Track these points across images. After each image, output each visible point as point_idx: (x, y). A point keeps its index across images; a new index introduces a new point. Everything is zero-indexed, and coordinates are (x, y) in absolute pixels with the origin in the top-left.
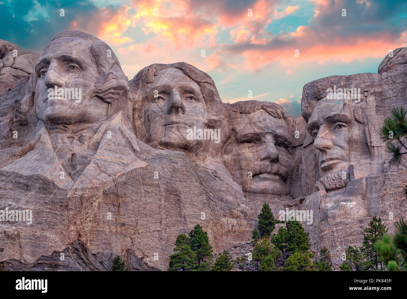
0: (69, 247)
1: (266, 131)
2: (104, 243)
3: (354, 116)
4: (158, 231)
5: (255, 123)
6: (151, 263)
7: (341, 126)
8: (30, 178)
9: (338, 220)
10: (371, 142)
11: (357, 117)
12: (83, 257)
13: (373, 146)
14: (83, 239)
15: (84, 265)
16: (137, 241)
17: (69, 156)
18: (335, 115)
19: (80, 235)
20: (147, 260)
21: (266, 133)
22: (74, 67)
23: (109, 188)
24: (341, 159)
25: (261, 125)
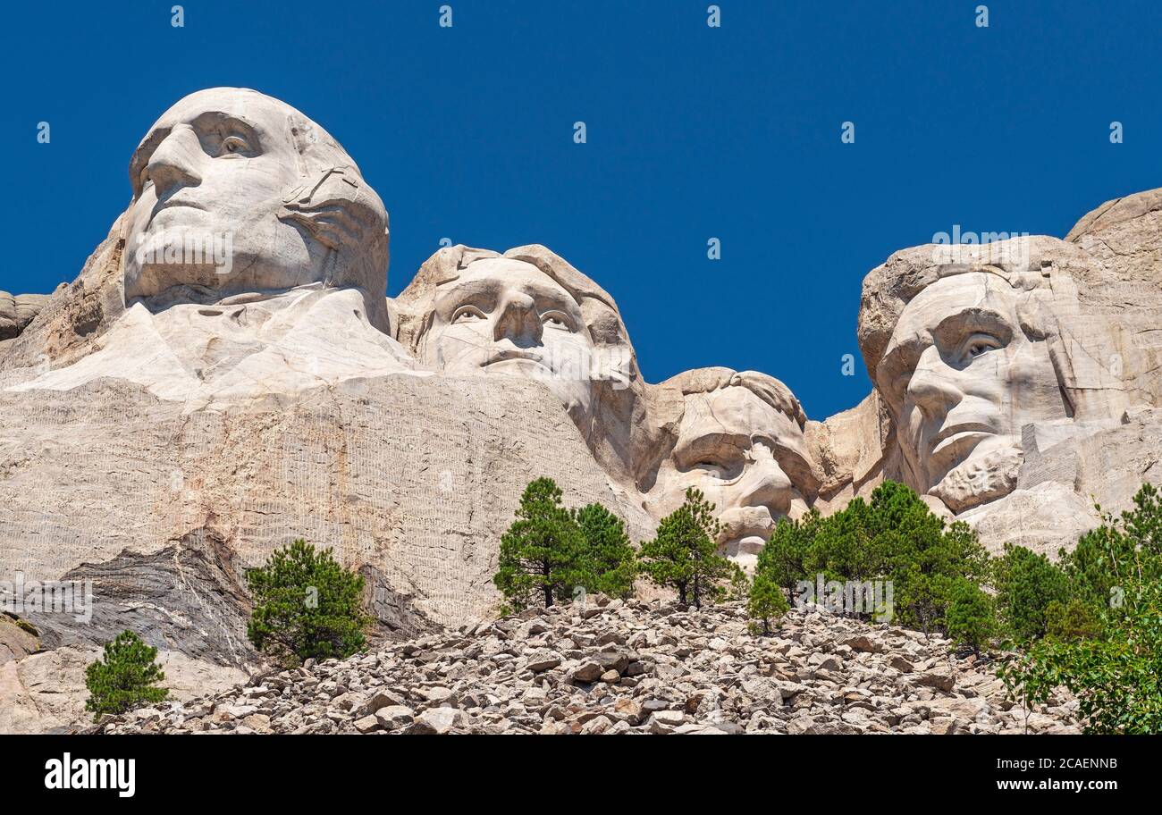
0: (174, 546)
3: (1019, 318)
4: (463, 534)
6: (435, 615)
10: (1073, 379)
11: (1028, 321)
12: (217, 574)
13: (1082, 389)
14: (223, 528)
15: (217, 598)
16: (394, 547)
18: (967, 312)
19: (212, 516)
20: (423, 604)
22: (233, 149)
23: (315, 405)
24: (991, 427)
25: (740, 417)
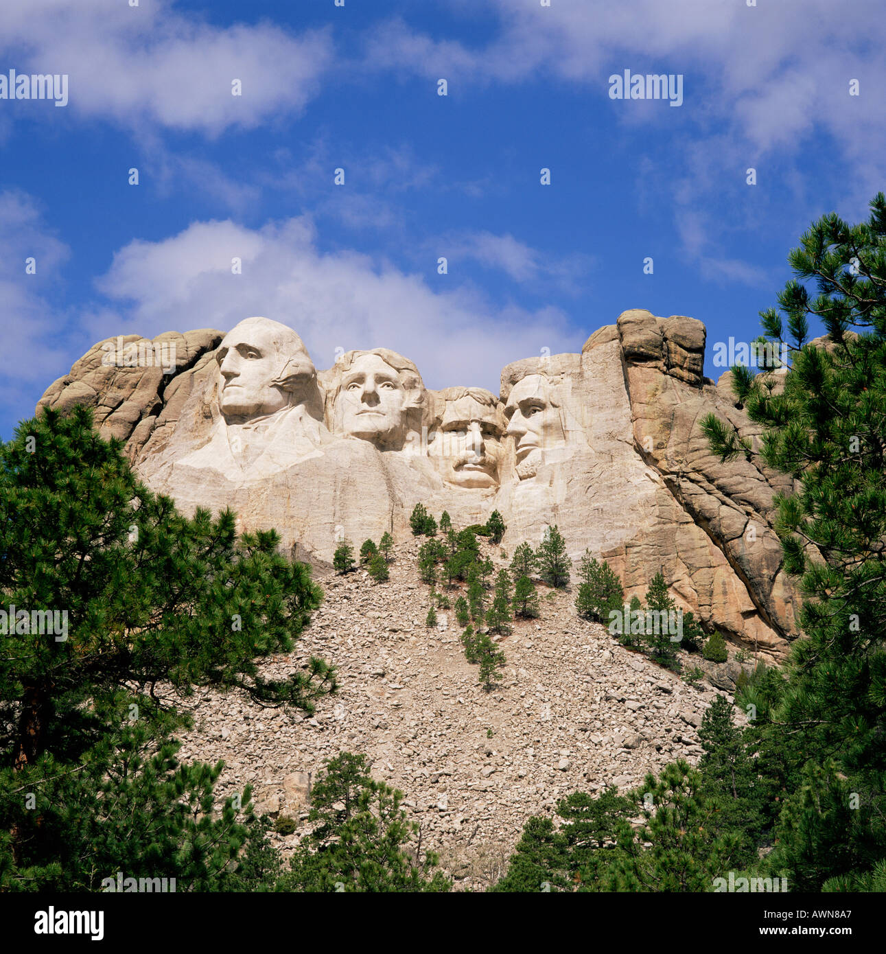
1: (472, 419)
3: (549, 399)
5: (459, 410)
7: (535, 411)
8: (202, 471)
9: (521, 509)
10: (565, 426)
11: (552, 401)
13: (568, 431)
16: (306, 533)
18: (528, 399)
19: (246, 529)
20: (316, 553)
21: (472, 421)
22: (252, 356)
23: (279, 480)
24: (536, 445)
25: (466, 412)
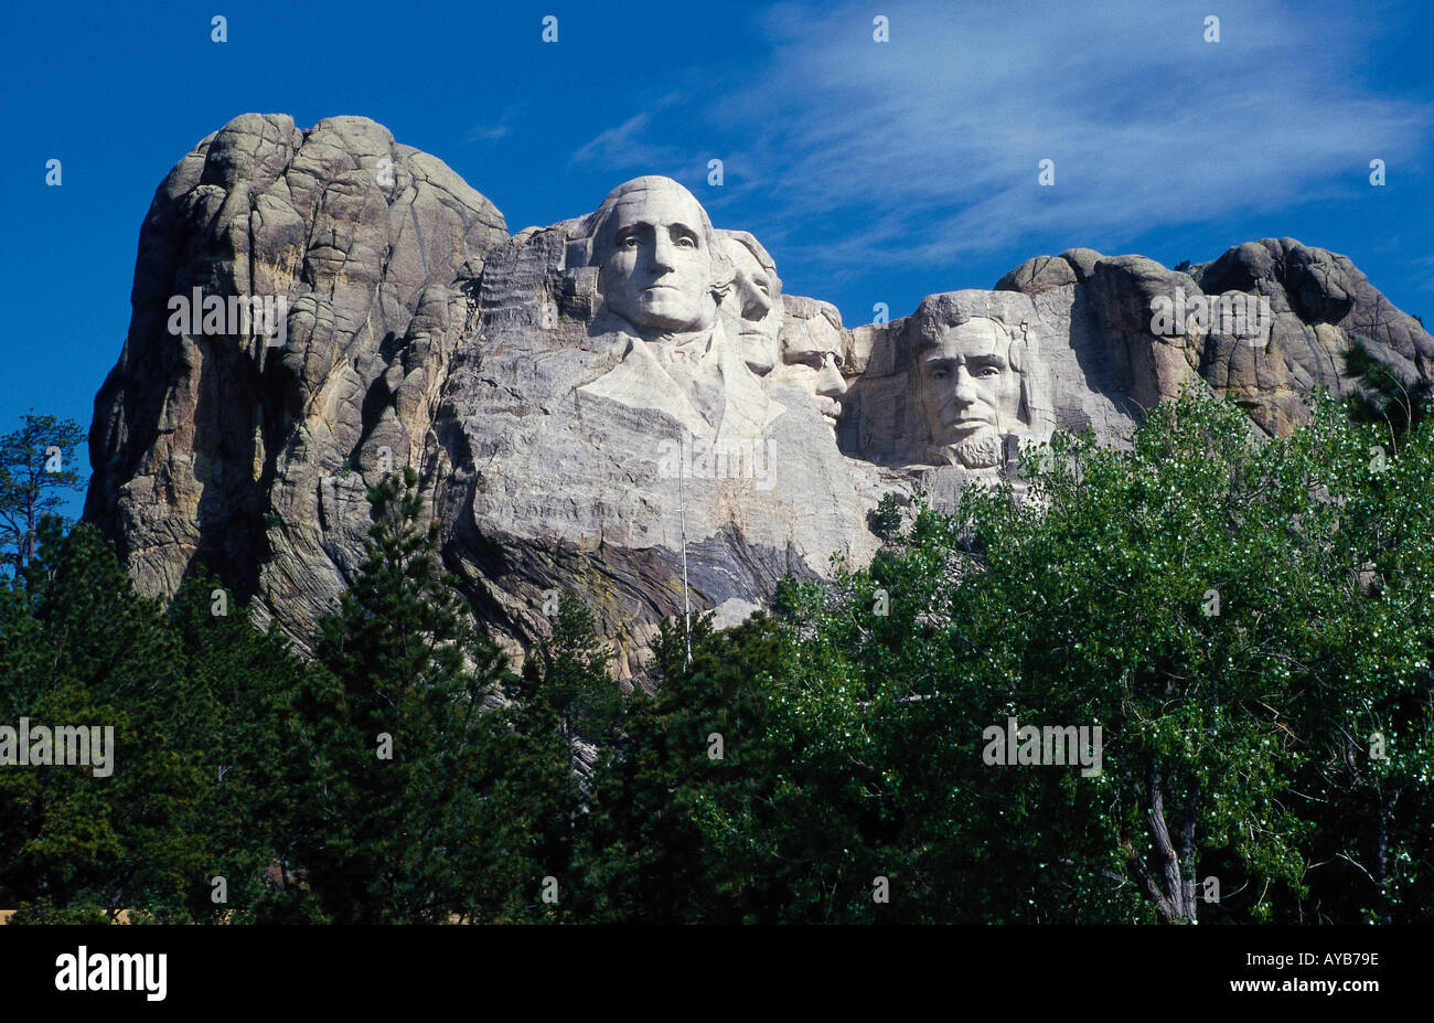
0: (721, 531)
1: (829, 350)
2: (764, 531)
3: (1010, 359)
6: (811, 565)
7: (990, 372)
10: (1031, 402)
11: (1014, 362)
12: (738, 548)
13: (1034, 409)
14: (738, 521)
16: (795, 528)
17: (691, 385)
18: (989, 356)
19: (733, 515)
22: (686, 243)
24: (988, 421)
25: (823, 340)
